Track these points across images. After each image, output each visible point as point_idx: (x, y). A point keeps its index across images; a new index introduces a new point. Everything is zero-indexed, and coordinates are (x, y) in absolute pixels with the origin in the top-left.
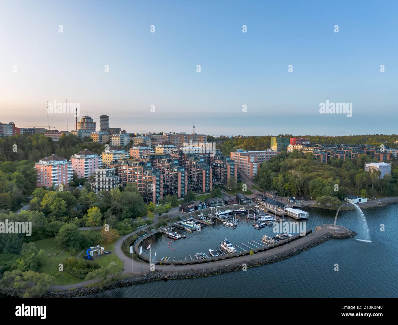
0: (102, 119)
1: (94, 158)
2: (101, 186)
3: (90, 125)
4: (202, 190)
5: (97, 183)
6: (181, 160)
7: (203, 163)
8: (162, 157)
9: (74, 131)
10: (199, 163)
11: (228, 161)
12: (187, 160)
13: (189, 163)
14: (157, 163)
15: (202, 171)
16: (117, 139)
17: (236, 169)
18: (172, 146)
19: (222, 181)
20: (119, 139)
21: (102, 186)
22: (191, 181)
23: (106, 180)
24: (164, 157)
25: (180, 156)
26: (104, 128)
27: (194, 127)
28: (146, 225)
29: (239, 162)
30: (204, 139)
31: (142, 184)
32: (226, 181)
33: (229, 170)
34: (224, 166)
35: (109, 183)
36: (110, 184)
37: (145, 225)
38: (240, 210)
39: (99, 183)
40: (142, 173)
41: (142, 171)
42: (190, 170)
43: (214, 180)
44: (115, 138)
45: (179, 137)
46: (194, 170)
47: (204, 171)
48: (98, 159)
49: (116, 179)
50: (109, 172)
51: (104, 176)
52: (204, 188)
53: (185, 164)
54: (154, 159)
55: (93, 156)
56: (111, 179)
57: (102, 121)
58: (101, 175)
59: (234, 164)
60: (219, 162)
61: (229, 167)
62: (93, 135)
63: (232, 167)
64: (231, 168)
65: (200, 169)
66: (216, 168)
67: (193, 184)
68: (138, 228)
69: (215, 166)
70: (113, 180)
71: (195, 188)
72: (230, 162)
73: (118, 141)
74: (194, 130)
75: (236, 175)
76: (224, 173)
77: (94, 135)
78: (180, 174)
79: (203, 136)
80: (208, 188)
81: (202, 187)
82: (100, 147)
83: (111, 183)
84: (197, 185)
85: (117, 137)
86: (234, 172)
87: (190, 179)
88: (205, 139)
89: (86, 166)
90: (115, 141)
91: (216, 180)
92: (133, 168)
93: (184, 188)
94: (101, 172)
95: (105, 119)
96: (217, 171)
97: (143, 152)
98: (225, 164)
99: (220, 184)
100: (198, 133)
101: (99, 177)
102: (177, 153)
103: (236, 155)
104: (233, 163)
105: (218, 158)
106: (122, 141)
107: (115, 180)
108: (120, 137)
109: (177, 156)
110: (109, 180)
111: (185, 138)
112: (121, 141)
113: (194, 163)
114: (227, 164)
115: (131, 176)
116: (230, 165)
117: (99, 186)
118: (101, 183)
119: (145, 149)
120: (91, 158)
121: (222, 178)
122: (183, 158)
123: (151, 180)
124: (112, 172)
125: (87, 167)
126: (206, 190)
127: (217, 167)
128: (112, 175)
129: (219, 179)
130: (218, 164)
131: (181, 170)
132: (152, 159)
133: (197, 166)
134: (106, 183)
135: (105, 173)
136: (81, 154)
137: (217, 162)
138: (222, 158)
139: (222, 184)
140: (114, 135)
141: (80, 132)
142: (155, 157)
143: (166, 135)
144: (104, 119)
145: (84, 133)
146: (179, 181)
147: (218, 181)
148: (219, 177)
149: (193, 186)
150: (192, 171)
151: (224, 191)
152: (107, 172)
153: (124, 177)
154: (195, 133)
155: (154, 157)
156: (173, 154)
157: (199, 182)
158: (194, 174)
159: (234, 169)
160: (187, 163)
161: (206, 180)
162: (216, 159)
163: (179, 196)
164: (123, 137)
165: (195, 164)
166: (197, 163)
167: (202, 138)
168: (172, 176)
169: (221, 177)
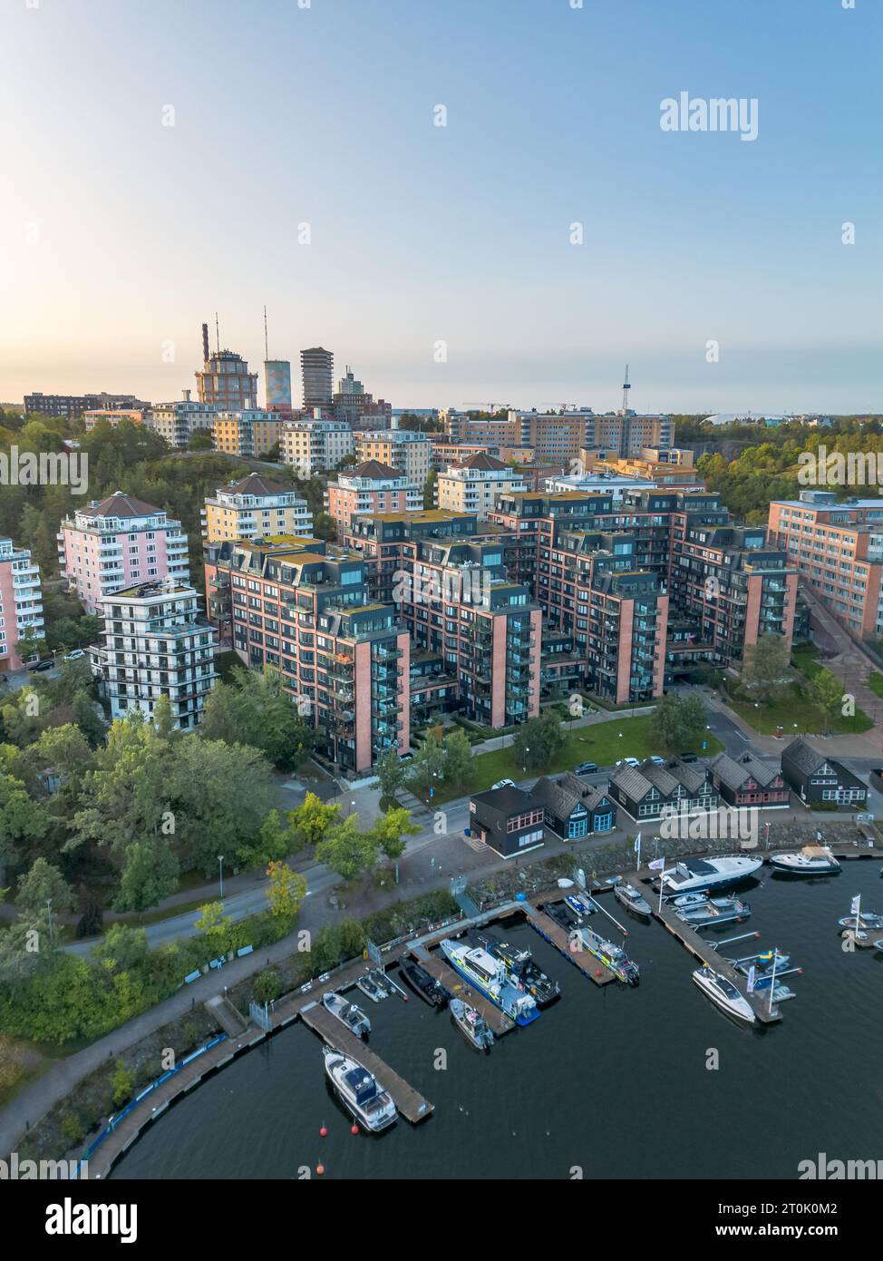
0: (307, 362)
1: (147, 529)
2: (130, 673)
3: (235, 385)
4: (613, 689)
5: (112, 657)
6: (530, 544)
7: (628, 563)
8: (435, 532)
9: (164, 408)
10: (608, 561)
11: (755, 558)
12: (556, 546)
13: (562, 558)
14: (412, 557)
15: (617, 605)
16: (301, 439)
17: (790, 598)
18: (502, 475)
19: (717, 643)
20: (306, 440)
21: (135, 672)
22: (570, 641)
23: (148, 647)
24: (450, 529)
25: (524, 526)
26: (314, 393)
27: (627, 386)
28: (249, 949)
29: (805, 554)
30: (663, 434)
31: (314, 667)
32: (738, 655)
33: (754, 601)
34: (735, 579)
35: (163, 661)
36: (167, 665)
37: (241, 952)
38: (805, 863)
39: (120, 658)
40: (313, 620)
41: (315, 612)
42: (567, 592)
43: (678, 636)
44: (294, 439)
45: (568, 428)
46: (584, 596)
47: (628, 605)
48: (165, 532)
49: (197, 641)
50: (166, 608)
51: (141, 628)
52: (624, 684)
53: (548, 559)
54: (402, 539)
55: (140, 522)
56: (171, 645)
57: (307, 369)
58: (128, 623)
59: (786, 570)
60: (710, 555)
61: (755, 585)
62: (220, 424)
63: (775, 586)
64: (765, 592)
65: (610, 592)
66: (695, 580)
67: (576, 654)
68: (188, 979)
69: (689, 571)
70: (180, 647)
71: (586, 676)
72: (764, 563)
73: (307, 448)
74: (625, 399)
75: (788, 626)
76: (728, 611)
77: (223, 423)
78: (501, 623)
79: (661, 421)
80: (645, 681)
81: (616, 677)
82: (223, 474)
83: (172, 662)
84: (592, 662)
85: (301, 434)
86: (781, 609)
87: (566, 632)
88: (668, 434)
89: (107, 566)
90: (294, 447)
91: (688, 636)
92: (281, 590)
93: (524, 685)
94: (125, 611)
95: (313, 362)
96: (697, 596)
97: (372, 501)
98: (739, 568)
99: (705, 660)
100: (641, 411)
101: (118, 628)
102: (514, 510)
103: (798, 520)
104: (777, 567)
105: (708, 535)
106: (321, 447)
107: (192, 645)
108: (312, 434)
109: (513, 525)
110: (163, 647)
111: (587, 431)
112: (315, 447)
113: (583, 562)
114: (748, 569)
115: (277, 623)
116: (765, 576)
117: (122, 672)
118: (128, 658)
119: (385, 489)
120: (135, 530)
121: (720, 630)
122: (539, 532)
123: (345, 661)
124: (180, 606)
125: (113, 571)
126: (632, 693)
127: (698, 578)
128: (181, 620)
129: (702, 635)
130: (703, 563)
131: (513, 600)
132: (395, 539)
133: (595, 574)
134: (148, 658)
135: (142, 613)
136: (94, 514)
137: (700, 552)
138: (725, 540)
139: (718, 657)
140: (289, 426)
141: (181, 411)
142: (406, 533)
143: (518, 419)
144: (317, 361)
145: (197, 415)
146: (499, 657)
147: (696, 641)
148: (706, 624)
149: (577, 666)
150: (575, 599)
151: (724, 701)
152: (153, 610)
153: (251, 623)
154: (628, 412)
155: (402, 533)
156: (497, 511)
157: (600, 652)
158: (583, 610)
159: (783, 593)
160: (554, 556)
161: (634, 645)
162: (695, 541)
163: (498, 721)
164: (322, 434)
165: (587, 566)
166: (596, 561)
167: (655, 430)
168: (467, 624)
169: (712, 625)
